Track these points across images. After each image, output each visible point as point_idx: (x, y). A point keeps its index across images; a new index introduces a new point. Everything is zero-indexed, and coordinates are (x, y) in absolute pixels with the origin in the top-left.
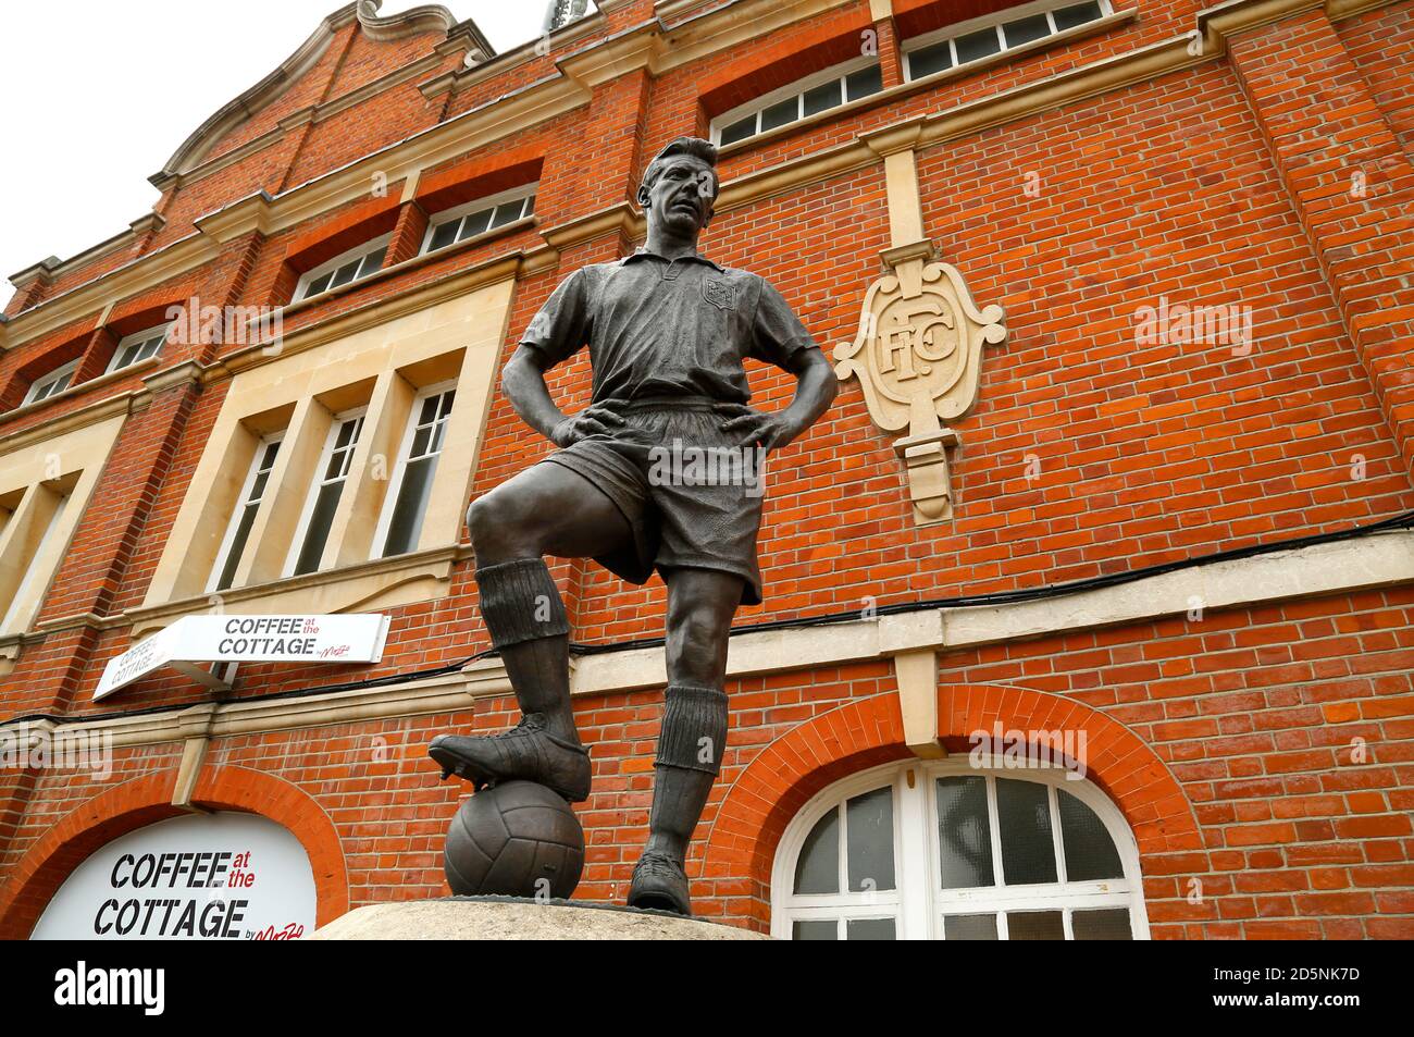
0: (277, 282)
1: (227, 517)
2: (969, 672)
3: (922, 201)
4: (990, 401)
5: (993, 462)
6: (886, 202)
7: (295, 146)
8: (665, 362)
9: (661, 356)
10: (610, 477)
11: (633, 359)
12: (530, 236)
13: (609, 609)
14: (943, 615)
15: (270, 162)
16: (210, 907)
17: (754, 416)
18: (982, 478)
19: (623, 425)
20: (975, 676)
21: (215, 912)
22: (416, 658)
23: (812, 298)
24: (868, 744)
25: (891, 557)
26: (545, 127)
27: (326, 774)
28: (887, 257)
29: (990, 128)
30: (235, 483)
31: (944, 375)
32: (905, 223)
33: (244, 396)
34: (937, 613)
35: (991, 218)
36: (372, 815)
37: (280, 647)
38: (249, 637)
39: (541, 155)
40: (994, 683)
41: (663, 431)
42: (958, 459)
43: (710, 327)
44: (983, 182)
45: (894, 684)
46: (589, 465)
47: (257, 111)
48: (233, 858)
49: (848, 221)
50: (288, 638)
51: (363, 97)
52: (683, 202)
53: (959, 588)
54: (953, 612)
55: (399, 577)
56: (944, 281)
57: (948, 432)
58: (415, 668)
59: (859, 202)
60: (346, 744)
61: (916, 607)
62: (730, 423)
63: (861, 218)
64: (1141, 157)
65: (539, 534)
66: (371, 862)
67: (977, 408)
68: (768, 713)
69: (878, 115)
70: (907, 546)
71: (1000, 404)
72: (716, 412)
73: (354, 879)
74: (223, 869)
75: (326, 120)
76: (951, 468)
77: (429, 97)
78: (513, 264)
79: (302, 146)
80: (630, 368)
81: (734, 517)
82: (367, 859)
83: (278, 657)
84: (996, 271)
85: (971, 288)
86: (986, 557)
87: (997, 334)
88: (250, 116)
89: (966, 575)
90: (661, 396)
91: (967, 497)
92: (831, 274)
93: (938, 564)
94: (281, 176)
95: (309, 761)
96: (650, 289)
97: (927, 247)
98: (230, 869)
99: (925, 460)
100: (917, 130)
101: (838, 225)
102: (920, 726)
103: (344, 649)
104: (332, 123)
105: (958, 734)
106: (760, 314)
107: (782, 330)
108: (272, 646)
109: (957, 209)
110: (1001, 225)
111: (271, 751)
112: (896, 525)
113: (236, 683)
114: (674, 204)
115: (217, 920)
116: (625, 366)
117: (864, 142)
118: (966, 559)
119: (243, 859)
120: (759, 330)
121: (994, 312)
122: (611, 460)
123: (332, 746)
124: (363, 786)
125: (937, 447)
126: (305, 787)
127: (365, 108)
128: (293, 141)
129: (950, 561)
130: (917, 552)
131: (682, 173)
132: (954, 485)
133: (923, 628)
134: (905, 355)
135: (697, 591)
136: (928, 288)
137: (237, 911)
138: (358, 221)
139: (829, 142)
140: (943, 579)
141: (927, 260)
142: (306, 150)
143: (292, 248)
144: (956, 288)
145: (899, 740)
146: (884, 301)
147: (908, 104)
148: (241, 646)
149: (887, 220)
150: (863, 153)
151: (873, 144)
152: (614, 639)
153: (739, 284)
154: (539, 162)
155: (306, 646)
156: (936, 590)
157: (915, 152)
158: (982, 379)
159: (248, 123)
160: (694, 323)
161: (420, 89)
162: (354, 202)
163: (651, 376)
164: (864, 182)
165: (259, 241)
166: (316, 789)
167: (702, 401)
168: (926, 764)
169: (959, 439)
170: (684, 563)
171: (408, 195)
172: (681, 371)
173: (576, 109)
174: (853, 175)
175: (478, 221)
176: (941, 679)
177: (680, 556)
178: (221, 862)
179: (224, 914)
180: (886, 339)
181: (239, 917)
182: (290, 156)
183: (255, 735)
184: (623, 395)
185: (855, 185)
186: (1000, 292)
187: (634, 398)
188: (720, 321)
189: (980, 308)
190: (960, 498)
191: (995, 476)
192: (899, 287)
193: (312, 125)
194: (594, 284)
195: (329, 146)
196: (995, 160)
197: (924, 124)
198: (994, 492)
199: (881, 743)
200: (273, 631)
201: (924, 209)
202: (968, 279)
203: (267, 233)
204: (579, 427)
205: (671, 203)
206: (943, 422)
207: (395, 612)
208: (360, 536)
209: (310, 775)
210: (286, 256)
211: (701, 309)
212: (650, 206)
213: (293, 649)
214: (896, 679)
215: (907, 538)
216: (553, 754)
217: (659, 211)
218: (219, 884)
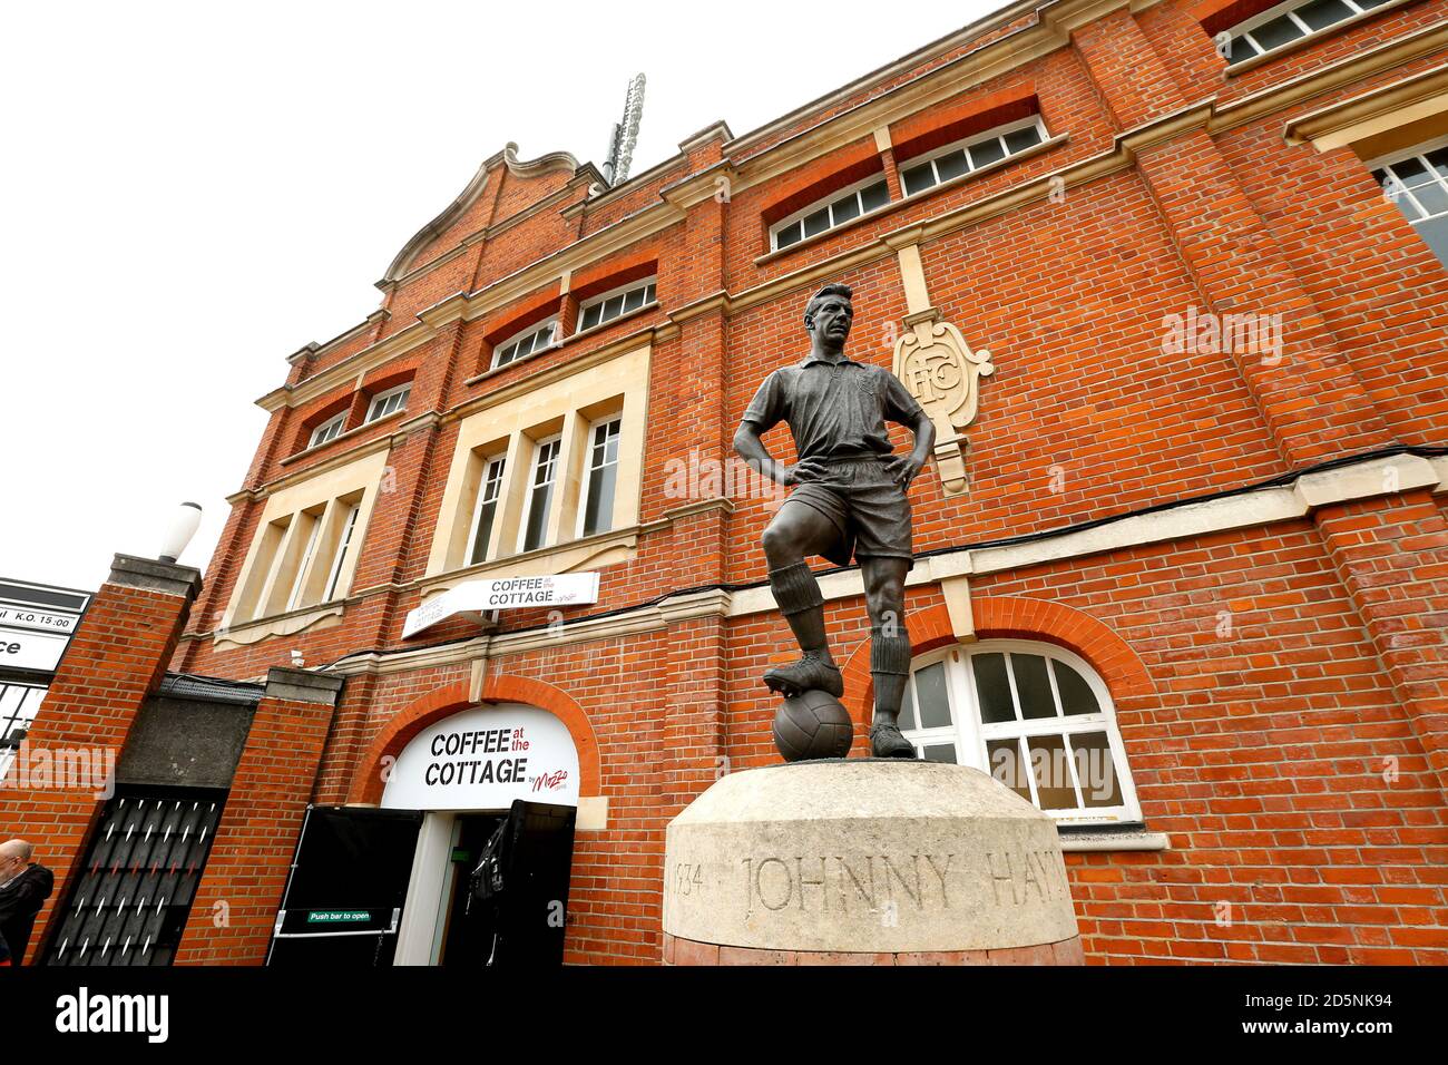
0: (480, 353)
1: (472, 513)
2: (990, 589)
3: (927, 280)
4: (987, 414)
5: (992, 453)
6: (901, 282)
7: (477, 256)
8: (847, 432)
9: (844, 429)
10: (829, 507)
11: (827, 430)
12: (657, 314)
13: (747, 561)
14: (971, 554)
15: (459, 269)
16: (503, 762)
17: (900, 460)
18: (985, 465)
19: (826, 472)
20: (994, 591)
21: (505, 767)
22: (621, 599)
23: (858, 350)
24: (930, 638)
25: (930, 518)
26: (655, 238)
27: (572, 676)
28: (907, 321)
29: (969, 226)
30: (474, 490)
31: (955, 397)
32: (917, 298)
33: (473, 432)
34: (967, 553)
35: (976, 290)
36: (607, 700)
37: (530, 597)
38: (508, 592)
39: (655, 257)
40: (1008, 595)
41: (854, 475)
42: (968, 453)
43: (867, 407)
44: (968, 265)
45: (942, 598)
46: (816, 500)
47: (443, 232)
48: (513, 732)
49: (877, 296)
50: (534, 592)
51: (519, 220)
52: (838, 326)
53: (978, 537)
54: (976, 552)
55: (602, 547)
56: (947, 337)
57: (961, 436)
58: (622, 605)
59: (883, 283)
60: (582, 657)
61: (952, 550)
62: (889, 466)
63: (886, 294)
64: (1078, 242)
65: (803, 546)
66: (609, 730)
67: (978, 419)
68: (861, 621)
69: (890, 222)
70: (940, 511)
71: (994, 416)
72: (879, 460)
73: (601, 741)
74: (507, 740)
75: (494, 238)
76: (964, 459)
77: (568, 219)
78: (649, 335)
79: (482, 256)
80: (825, 437)
81: (901, 524)
82: (607, 727)
83: (529, 604)
84: (983, 326)
85: (966, 338)
86: (994, 515)
87: (988, 369)
88: (438, 236)
89: (981, 528)
90: (847, 454)
91: (977, 477)
92: (869, 333)
93: (962, 521)
94: (470, 279)
95: (558, 669)
96: (827, 385)
97: (934, 312)
98: (511, 739)
99: (948, 456)
100: (919, 231)
101: (870, 299)
102: (962, 625)
103: (573, 596)
104: (499, 240)
105: (987, 628)
106: (889, 393)
107: (904, 402)
108: (524, 597)
109: (952, 284)
110: (983, 294)
111: (531, 664)
112: (931, 497)
113: (500, 622)
114: (833, 327)
115: (508, 772)
116: (822, 435)
117: (883, 242)
118: (981, 518)
119: (519, 733)
120: (890, 403)
121: (984, 355)
122: (827, 495)
123: (573, 658)
124: (598, 682)
125: (955, 446)
126: (559, 685)
127: (522, 228)
128: (475, 253)
129: (970, 519)
130: (949, 515)
131: (834, 308)
132: (968, 470)
133: (960, 563)
134: (926, 385)
135: (885, 570)
136: (937, 340)
137: (521, 765)
138: (531, 309)
139: (857, 242)
140: (967, 531)
141: (934, 321)
142: (484, 260)
143: (487, 330)
144: (956, 340)
145: (949, 633)
146: (909, 350)
147: (910, 211)
148: (504, 599)
149: (904, 294)
150: (883, 248)
151: (889, 242)
152: (753, 580)
153: (876, 376)
154: (655, 263)
155: (548, 595)
156: (963, 538)
157: (918, 246)
158: (980, 400)
159: (438, 241)
160: (859, 406)
161: (562, 214)
162: (526, 295)
163: (840, 441)
164: (885, 268)
165: (463, 326)
166: (566, 686)
167: (870, 454)
168: (965, 647)
169: (968, 441)
170: (876, 554)
171: (565, 289)
172: (857, 436)
173: (675, 224)
174: (876, 263)
175: (613, 304)
176: (972, 594)
177: (874, 550)
178: (504, 736)
179: (512, 768)
180: (912, 376)
181: (523, 769)
182: (474, 265)
183: (519, 655)
184: (822, 453)
185: (879, 270)
186: (986, 340)
187: (831, 455)
188: (872, 403)
189: (974, 352)
190: (973, 478)
191: (996, 463)
192: (917, 339)
193: (486, 242)
194: (788, 382)
195: (501, 256)
196: (974, 249)
197: (924, 226)
198: (995, 473)
199: (938, 636)
200: (524, 588)
201: (928, 285)
202: (964, 332)
203: (467, 320)
205: (830, 327)
206: (957, 430)
207: (602, 570)
208: (567, 522)
209: (561, 677)
210: (484, 335)
211: (860, 396)
212: (814, 328)
213: (539, 598)
214: (943, 596)
215: (940, 506)
217: (821, 332)
218: (506, 749)
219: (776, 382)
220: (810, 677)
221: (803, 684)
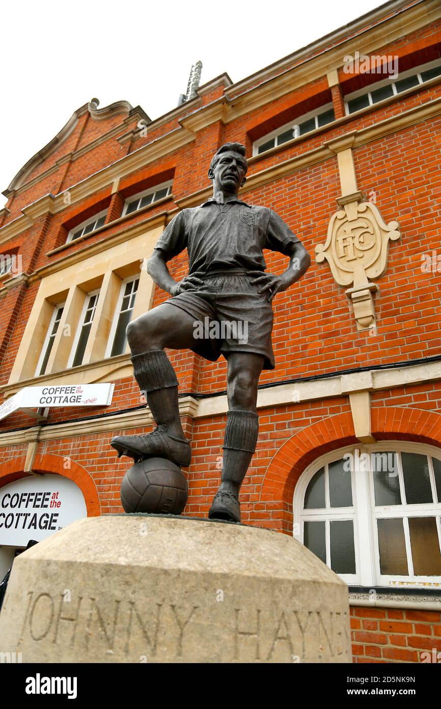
0: (59, 235)
1: (42, 343)
2: (386, 401)
3: (356, 173)
4: (393, 269)
5: (395, 298)
6: (338, 175)
7: (64, 172)
8: (222, 252)
9: (220, 249)
10: (196, 309)
11: (206, 252)
12: (171, 204)
13: (213, 376)
14: (372, 374)
15: (53, 180)
16: (43, 515)
17: (267, 276)
18: (390, 306)
19: (203, 284)
20: (390, 403)
21: (45, 518)
22: (126, 403)
23: (304, 224)
24: (337, 437)
25: (346, 346)
26: (175, 153)
27: (89, 456)
28: (340, 202)
29: (389, 134)
30: (45, 327)
31: (370, 257)
32: (348, 184)
33: (47, 287)
34: (368, 373)
35: (391, 179)
36: (110, 474)
37: (66, 400)
38: (53, 396)
39: (174, 166)
40: (399, 406)
41: (222, 286)
42: (378, 298)
43: (244, 234)
44: (386, 161)
45: (349, 408)
46: (186, 304)
47: (47, 158)
48: (51, 495)
49: (320, 186)
50: (69, 396)
51: (93, 147)
52: (229, 174)
53: (380, 360)
54: (377, 372)
55: (118, 366)
56: (368, 211)
57: (372, 284)
58: (126, 407)
59: (325, 176)
60: (97, 443)
61: (359, 370)
62: (255, 280)
63: (327, 184)
66: (109, 496)
67: (387, 272)
68: (289, 423)
69: (333, 133)
70: (353, 341)
71: (398, 270)
72: (248, 275)
73: (103, 504)
74: (47, 499)
75: (77, 159)
76: (374, 302)
77: (122, 144)
78: (163, 218)
79: (67, 171)
80: (206, 256)
81: (258, 326)
82: (108, 494)
83: (66, 404)
84: (394, 204)
85: (382, 214)
86: (394, 344)
87: (396, 235)
88: (44, 160)
89: (384, 354)
90: (221, 269)
91: (382, 316)
92: (313, 211)
93: (369, 349)
94: (58, 187)
95: (82, 451)
96: (214, 218)
97: (359, 195)
98: (50, 500)
99: (361, 299)
100: (353, 138)
101: (315, 188)
102: (362, 427)
103: (94, 400)
104: (80, 160)
105: (381, 431)
106: (270, 227)
107: (281, 234)
108: (63, 399)
109: (374, 175)
110: (396, 182)
111: (65, 447)
112: (348, 331)
113: (49, 417)
115: (46, 522)
116: (203, 256)
117: (326, 146)
118: (383, 346)
119: (56, 495)
120: (270, 235)
121: (394, 225)
122: (197, 301)
123: (91, 444)
124: (105, 461)
125: (367, 292)
126: (81, 463)
127: (94, 152)
128: (63, 170)
129: (375, 347)
130: (359, 344)
131: (228, 160)
132: (376, 310)
133: (363, 380)
134: (350, 248)
135: (240, 363)
136: (360, 215)
137: (54, 518)
138: (93, 204)
139: (310, 148)
140: (372, 356)
141: (359, 202)
142: (69, 174)
143: (64, 219)
144: (375, 215)
145: (352, 435)
146: (339, 223)
147: (348, 126)
148: (49, 401)
149: (339, 183)
150: (326, 152)
151: (331, 147)
152: (216, 391)
153: (259, 213)
154: (173, 170)
155: (77, 399)
156: (369, 362)
157: (352, 149)
158: (389, 258)
159: (43, 164)
160: (236, 233)
161: (118, 140)
162: (91, 196)
163: (216, 259)
164: (327, 166)
165: (50, 217)
166: (85, 463)
167: (241, 270)
168: (366, 446)
169: (378, 288)
170: (234, 350)
171: (115, 190)
172: (230, 256)
173: (189, 143)
174: (322, 163)
175: (147, 199)
176: (372, 405)
177: (232, 346)
178: (47, 497)
179: (49, 520)
180: (340, 241)
181: (55, 521)
182: (62, 177)
183: (57, 440)
184: (202, 270)
185: (323, 168)
186: (397, 215)
187: (208, 271)
188: (249, 231)
189: (387, 223)
190: (379, 317)
191: (397, 305)
192: (346, 215)
193: (71, 162)
194: (188, 217)
195: (79, 171)
196: (392, 150)
197: (356, 135)
198: (396, 312)
199: (344, 436)
200: (63, 393)
201: (357, 177)
202: (380, 209)
203: (53, 213)
204: (182, 286)
205: (224, 175)
206: (370, 280)
207: (116, 382)
208: (99, 348)
209: (82, 457)
210: (62, 223)
211: (239, 225)
212: (214, 178)
213: (72, 400)
214: (350, 405)
215: (354, 337)
216: (171, 444)
217: (218, 180)
218: (46, 506)
219: (180, 218)
220: (152, 446)
221: (144, 451)
